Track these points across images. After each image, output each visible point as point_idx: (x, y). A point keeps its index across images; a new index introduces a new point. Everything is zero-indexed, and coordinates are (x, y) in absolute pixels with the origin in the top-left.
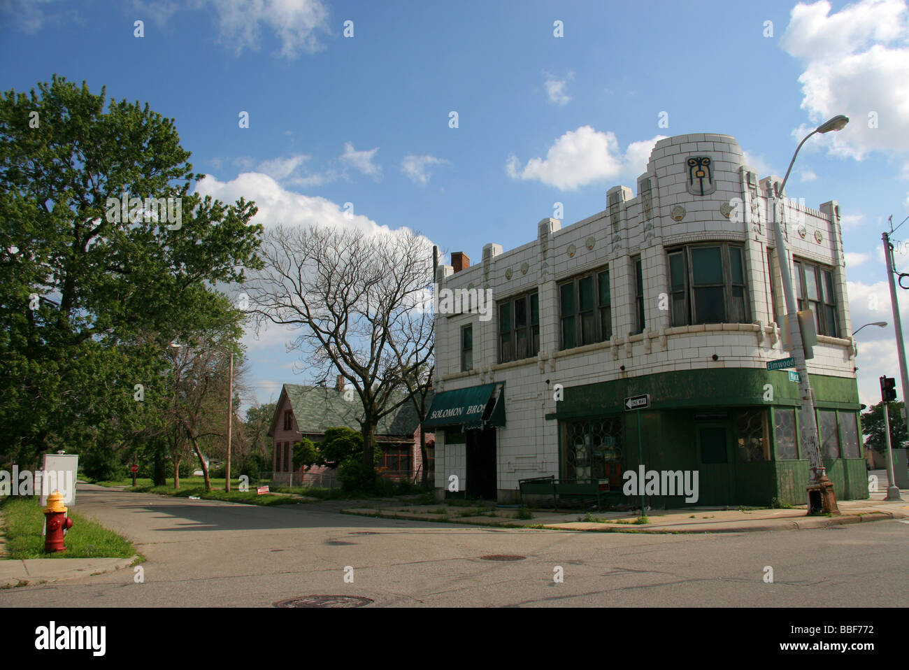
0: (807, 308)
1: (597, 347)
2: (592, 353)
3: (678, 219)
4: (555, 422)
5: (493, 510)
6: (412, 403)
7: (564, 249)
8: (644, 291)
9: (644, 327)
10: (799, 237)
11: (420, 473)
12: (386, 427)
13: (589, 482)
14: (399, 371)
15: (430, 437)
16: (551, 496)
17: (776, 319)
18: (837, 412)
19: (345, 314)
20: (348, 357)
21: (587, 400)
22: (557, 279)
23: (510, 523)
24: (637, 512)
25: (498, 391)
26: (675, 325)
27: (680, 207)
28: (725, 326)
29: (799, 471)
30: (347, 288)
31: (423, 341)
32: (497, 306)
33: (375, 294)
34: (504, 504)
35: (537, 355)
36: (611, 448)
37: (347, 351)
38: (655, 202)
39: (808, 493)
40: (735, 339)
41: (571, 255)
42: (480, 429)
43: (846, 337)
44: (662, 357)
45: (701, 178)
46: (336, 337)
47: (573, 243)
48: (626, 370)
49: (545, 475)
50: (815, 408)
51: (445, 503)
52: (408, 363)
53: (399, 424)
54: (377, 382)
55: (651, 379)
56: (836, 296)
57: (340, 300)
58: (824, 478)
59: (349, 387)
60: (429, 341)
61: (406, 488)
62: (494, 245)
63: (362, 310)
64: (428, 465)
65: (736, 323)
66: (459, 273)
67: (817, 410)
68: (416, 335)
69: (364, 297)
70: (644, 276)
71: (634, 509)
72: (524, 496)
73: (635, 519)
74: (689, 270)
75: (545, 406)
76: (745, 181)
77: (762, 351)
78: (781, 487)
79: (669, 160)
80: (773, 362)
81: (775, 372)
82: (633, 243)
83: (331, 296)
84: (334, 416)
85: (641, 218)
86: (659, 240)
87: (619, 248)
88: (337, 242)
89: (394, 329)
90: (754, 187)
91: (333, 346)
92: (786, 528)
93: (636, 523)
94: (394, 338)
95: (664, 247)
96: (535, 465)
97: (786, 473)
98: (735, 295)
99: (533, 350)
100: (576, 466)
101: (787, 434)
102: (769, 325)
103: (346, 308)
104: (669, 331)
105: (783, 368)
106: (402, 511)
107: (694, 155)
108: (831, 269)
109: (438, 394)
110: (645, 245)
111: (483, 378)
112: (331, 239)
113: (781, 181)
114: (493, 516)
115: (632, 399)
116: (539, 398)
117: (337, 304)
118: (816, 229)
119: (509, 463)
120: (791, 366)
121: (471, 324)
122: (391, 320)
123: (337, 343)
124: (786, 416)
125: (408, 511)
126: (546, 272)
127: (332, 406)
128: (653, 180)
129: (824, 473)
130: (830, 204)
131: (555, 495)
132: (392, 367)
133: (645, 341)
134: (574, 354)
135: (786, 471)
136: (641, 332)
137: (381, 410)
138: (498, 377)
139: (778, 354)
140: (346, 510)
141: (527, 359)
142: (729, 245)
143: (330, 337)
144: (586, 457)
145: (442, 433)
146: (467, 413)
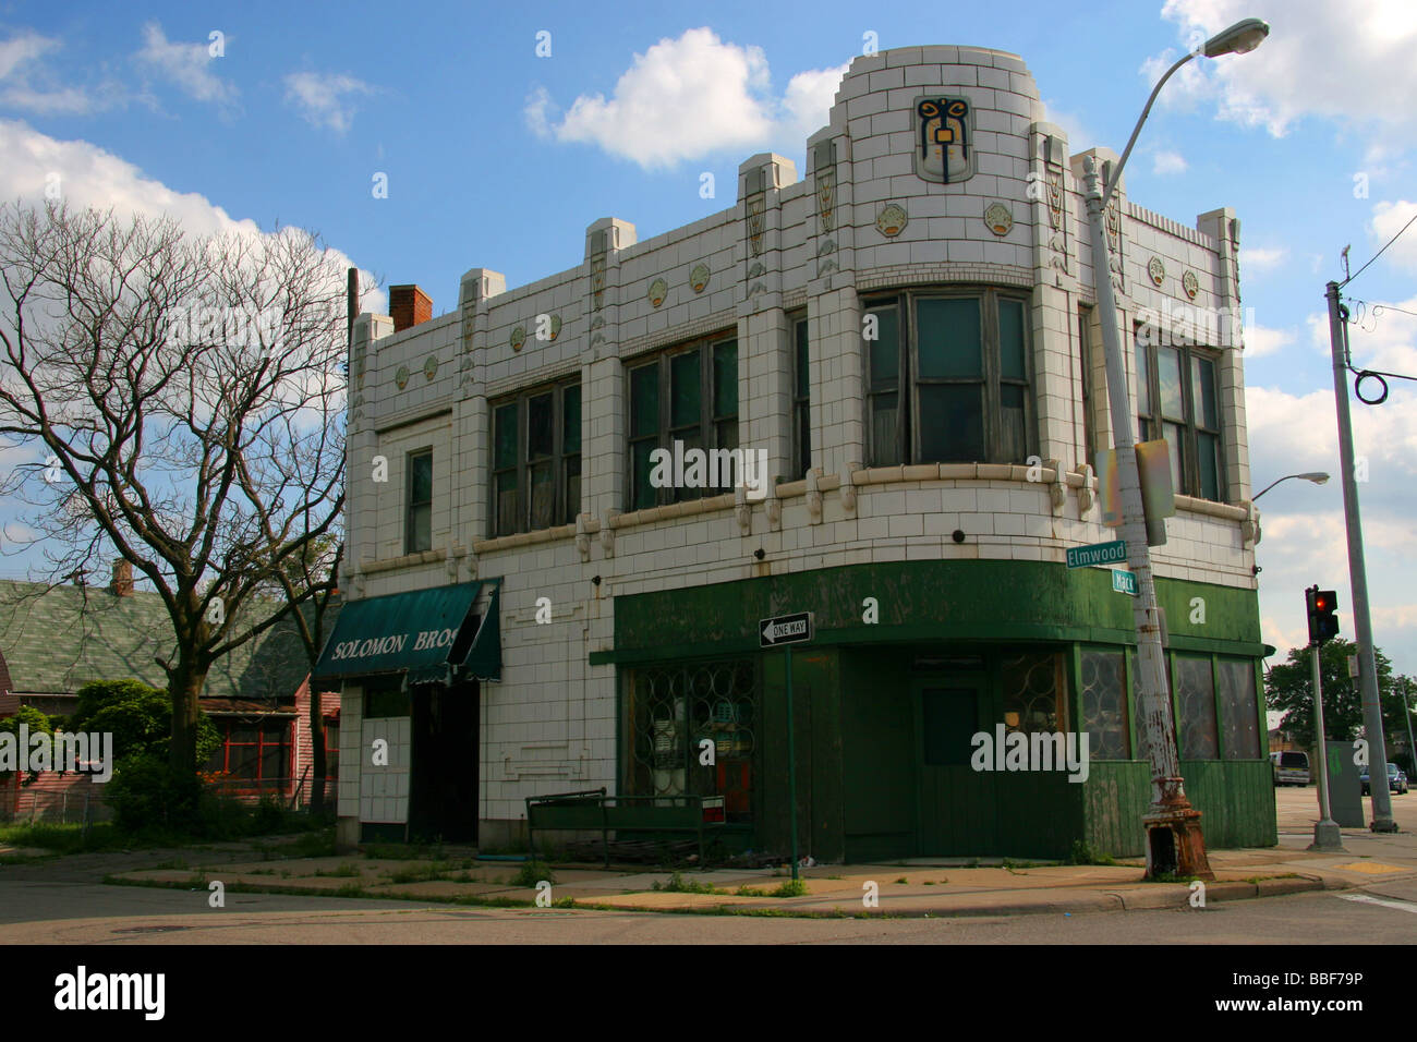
0: (1158, 435)
1: (706, 508)
2: (694, 519)
3: (892, 233)
4: (611, 669)
5: (466, 867)
6: (294, 625)
7: (642, 288)
8: (811, 389)
9: (809, 467)
10: (1150, 285)
11: (308, 785)
12: (230, 678)
13: (681, 803)
14: (264, 551)
15: (332, 701)
16: (597, 834)
17: (1091, 459)
18: (1215, 659)
19: (135, 416)
20: (142, 517)
21: (682, 622)
22: (623, 355)
23: (501, 895)
24: (783, 870)
25: (487, 599)
26: (874, 466)
27: (897, 207)
28: (984, 469)
29: (1131, 786)
30: (140, 357)
31: (322, 484)
32: (491, 411)
33: (212, 373)
34: (493, 853)
35: (574, 521)
36: (732, 728)
37: (139, 503)
38: (843, 194)
39: (1147, 833)
40: (1000, 497)
41: (657, 303)
42: (443, 684)
43: (1238, 502)
44: (845, 532)
45: (945, 145)
46: (110, 470)
47: (663, 276)
48: (767, 558)
49: (585, 787)
50: (1167, 651)
51: (361, 851)
52: (285, 531)
53: (259, 672)
54: (208, 577)
55: (821, 579)
56: (1221, 416)
57: (123, 383)
58: (1181, 801)
59: (143, 584)
60: (337, 486)
61: (272, 820)
62: (486, 273)
63: (180, 409)
64: (325, 765)
65: (1005, 462)
66: (405, 333)
67: (1173, 655)
68: (306, 470)
69: (182, 378)
70: (812, 355)
71: (778, 864)
72: (537, 835)
73: (776, 885)
74: (911, 347)
75: (588, 634)
76: (1040, 156)
77: (1058, 525)
78: (1091, 819)
79: (877, 102)
80: (1080, 550)
81: (1086, 572)
82: (792, 280)
83: (100, 372)
84: (103, 655)
85: (812, 226)
86: (848, 278)
87: (761, 292)
88: (119, 246)
89: (254, 455)
90: (1058, 170)
91: (102, 491)
92: (1099, 907)
93: (778, 894)
94: (255, 476)
95: (859, 293)
96: (564, 764)
97: (1102, 789)
98: (1005, 403)
99: (565, 510)
100: (653, 766)
101: (1108, 705)
102: (1076, 472)
103: (137, 401)
104: (862, 475)
105: (1101, 562)
106: (258, 873)
107: (933, 93)
108: (1214, 354)
109: (349, 603)
110: (819, 287)
111: (453, 571)
112: (101, 237)
113: (1115, 161)
114: (465, 880)
115: (777, 622)
116: (576, 617)
117: (115, 390)
118: (1186, 268)
119: (507, 760)
120: (1118, 560)
121: (430, 448)
122: (246, 435)
123: (113, 482)
124: (1106, 666)
125: (270, 872)
126: (599, 338)
127: (100, 631)
128: (841, 144)
129: (1181, 791)
130: (1220, 214)
131: (605, 831)
132: (246, 543)
133: (809, 497)
134: (654, 521)
135: (1104, 783)
136: (803, 477)
137: (217, 639)
138: (488, 568)
139: (1094, 532)
140: (119, 876)
141: (553, 529)
142: (998, 295)
143: (96, 470)
144: (675, 748)
145: (358, 693)
146: (416, 648)
